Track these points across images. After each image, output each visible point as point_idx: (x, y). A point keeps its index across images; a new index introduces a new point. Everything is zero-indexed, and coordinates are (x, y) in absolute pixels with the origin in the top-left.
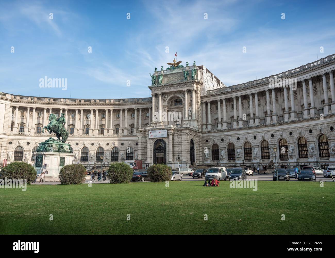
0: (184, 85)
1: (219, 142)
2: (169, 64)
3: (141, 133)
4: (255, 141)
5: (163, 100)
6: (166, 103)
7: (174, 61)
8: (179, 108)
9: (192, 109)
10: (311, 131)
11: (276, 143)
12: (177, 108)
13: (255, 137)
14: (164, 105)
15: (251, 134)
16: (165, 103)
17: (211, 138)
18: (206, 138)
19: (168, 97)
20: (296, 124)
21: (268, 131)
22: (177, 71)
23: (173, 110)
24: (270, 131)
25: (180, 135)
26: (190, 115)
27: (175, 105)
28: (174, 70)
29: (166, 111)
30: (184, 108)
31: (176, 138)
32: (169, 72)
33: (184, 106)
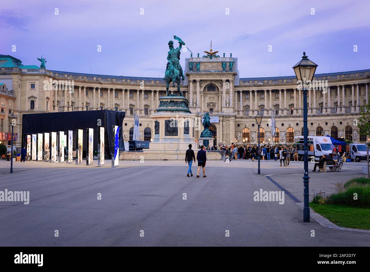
0: (223, 75)
1: (250, 127)
2: (205, 52)
4: (283, 127)
5: (201, 87)
6: (202, 89)
7: (211, 50)
8: (212, 94)
10: (327, 123)
11: (299, 130)
12: (210, 94)
13: (283, 125)
14: (200, 90)
15: (280, 122)
17: (242, 123)
18: (238, 123)
19: (205, 84)
20: (317, 118)
21: (294, 121)
22: (214, 59)
23: (207, 95)
24: (296, 120)
25: (228, 121)
26: (228, 103)
27: (208, 90)
28: (211, 59)
29: (202, 96)
30: (221, 96)
31: (224, 123)
32: (206, 60)
33: (220, 94)
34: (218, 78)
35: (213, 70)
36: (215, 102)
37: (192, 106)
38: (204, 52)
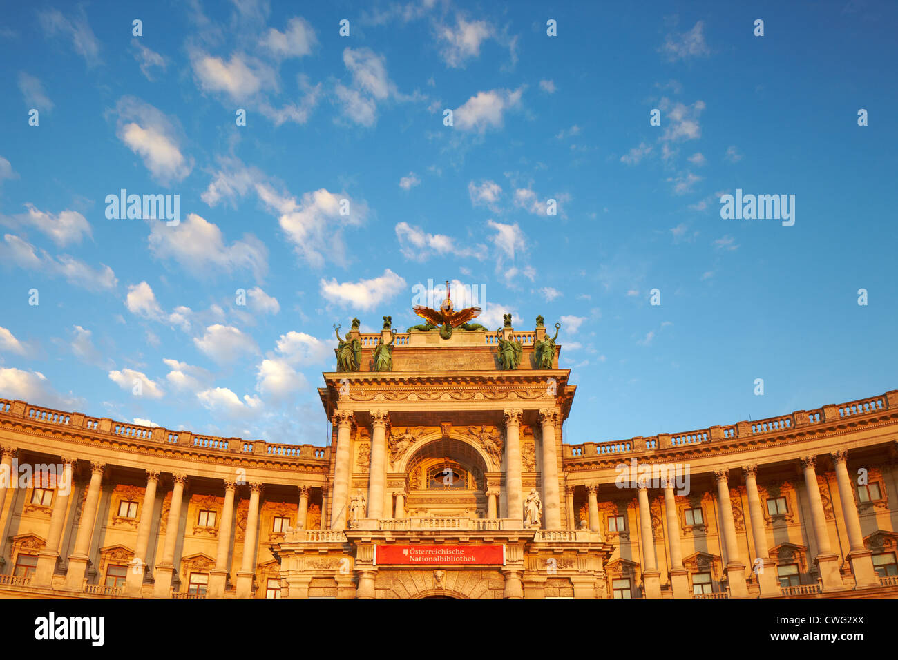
2: (420, 311)
3: (310, 563)
7: (447, 305)
8: (452, 501)
12: (441, 501)
14: (390, 470)
19: (413, 440)
22: (458, 339)
26: (536, 522)
27: (431, 487)
28: (446, 338)
29: (400, 500)
30: (497, 497)
33: (494, 486)
34: (480, 403)
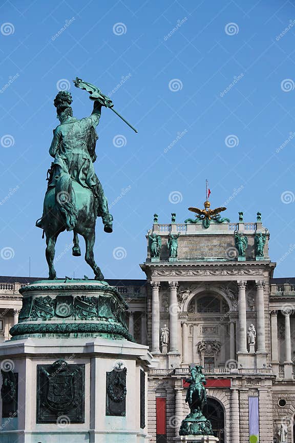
0: (240, 270)
3: (155, 383)
5: (180, 300)
6: (185, 307)
7: (206, 205)
8: (212, 319)
9: (257, 327)
12: (205, 319)
16: (182, 305)
17: (292, 395)
18: (280, 396)
22: (213, 229)
25: (253, 390)
27: (200, 310)
29: (185, 325)
30: (235, 324)
31: (244, 396)
32: (192, 230)
33: (233, 318)
34: (225, 277)
35: (212, 256)
36: (218, 340)
37: (159, 353)
38: (189, 209)
